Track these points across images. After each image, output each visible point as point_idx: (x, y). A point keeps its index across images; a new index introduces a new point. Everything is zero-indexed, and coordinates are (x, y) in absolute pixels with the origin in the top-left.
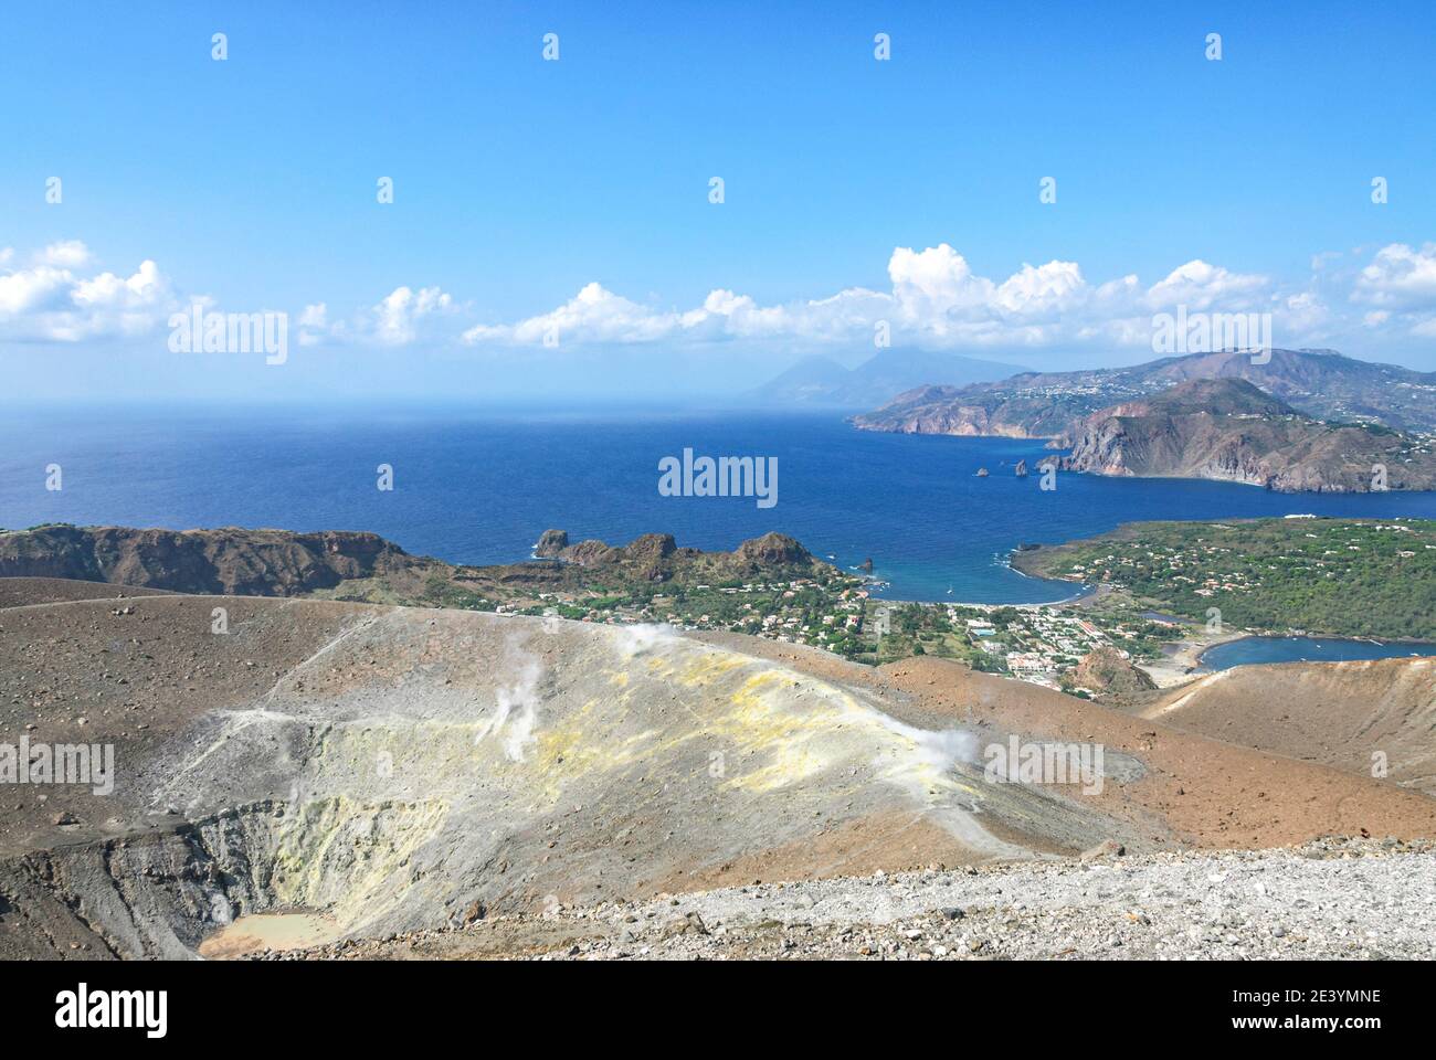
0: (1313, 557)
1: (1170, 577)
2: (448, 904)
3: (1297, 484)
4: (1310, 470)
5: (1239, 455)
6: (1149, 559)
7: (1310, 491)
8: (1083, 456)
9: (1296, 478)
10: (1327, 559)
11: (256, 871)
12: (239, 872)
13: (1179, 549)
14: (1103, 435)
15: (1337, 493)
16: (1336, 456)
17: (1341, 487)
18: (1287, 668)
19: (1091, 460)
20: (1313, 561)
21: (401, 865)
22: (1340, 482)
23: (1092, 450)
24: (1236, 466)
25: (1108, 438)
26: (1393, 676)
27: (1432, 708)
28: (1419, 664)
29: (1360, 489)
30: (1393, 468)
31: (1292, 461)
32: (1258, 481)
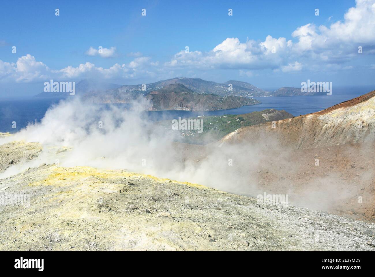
4: (201, 106)
5: (183, 103)
9: (198, 108)
16: (206, 102)
24: (182, 106)
26: (301, 122)
27: (323, 131)
28: (310, 117)
29: (213, 110)
30: (219, 104)
31: (196, 104)
32: (188, 110)
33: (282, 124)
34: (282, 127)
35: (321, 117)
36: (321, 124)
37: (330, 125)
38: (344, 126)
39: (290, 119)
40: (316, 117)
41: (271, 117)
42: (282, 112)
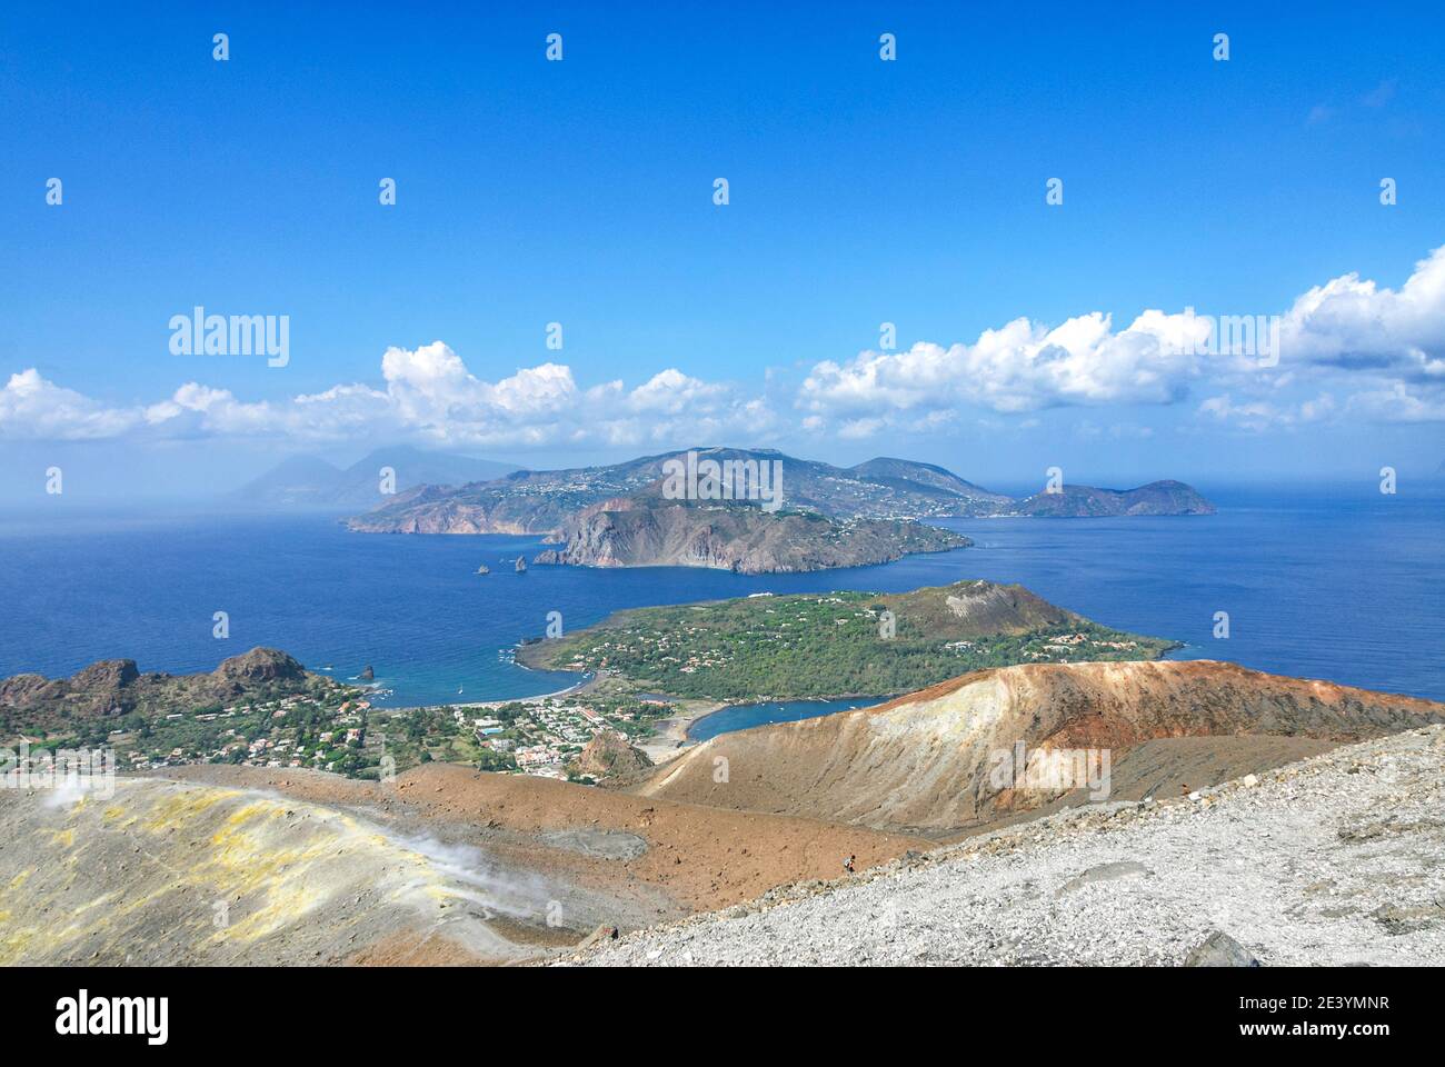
0: (772, 630)
1: (659, 658)
3: (756, 567)
4: (766, 554)
5: (709, 542)
6: (640, 643)
7: (767, 572)
8: (577, 549)
9: (756, 561)
10: (784, 631)
13: (665, 631)
14: (594, 529)
15: (787, 573)
16: (784, 542)
17: (789, 568)
18: (758, 732)
19: (584, 553)
20: (774, 633)
22: (789, 563)
23: (585, 543)
24: (707, 553)
25: (599, 531)
26: (838, 728)
27: (868, 752)
28: (856, 715)
29: (804, 568)
30: (828, 549)
31: (751, 547)
32: (726, 566)
33: (802, 729)
34: (799, 737)
35: (874, 720)
36: (870, 735)
37: (882, 738)
38: (905, 743)
39: (819, 719)
40: (867, 717)
41: (973, 608)
42: (1012, 592)
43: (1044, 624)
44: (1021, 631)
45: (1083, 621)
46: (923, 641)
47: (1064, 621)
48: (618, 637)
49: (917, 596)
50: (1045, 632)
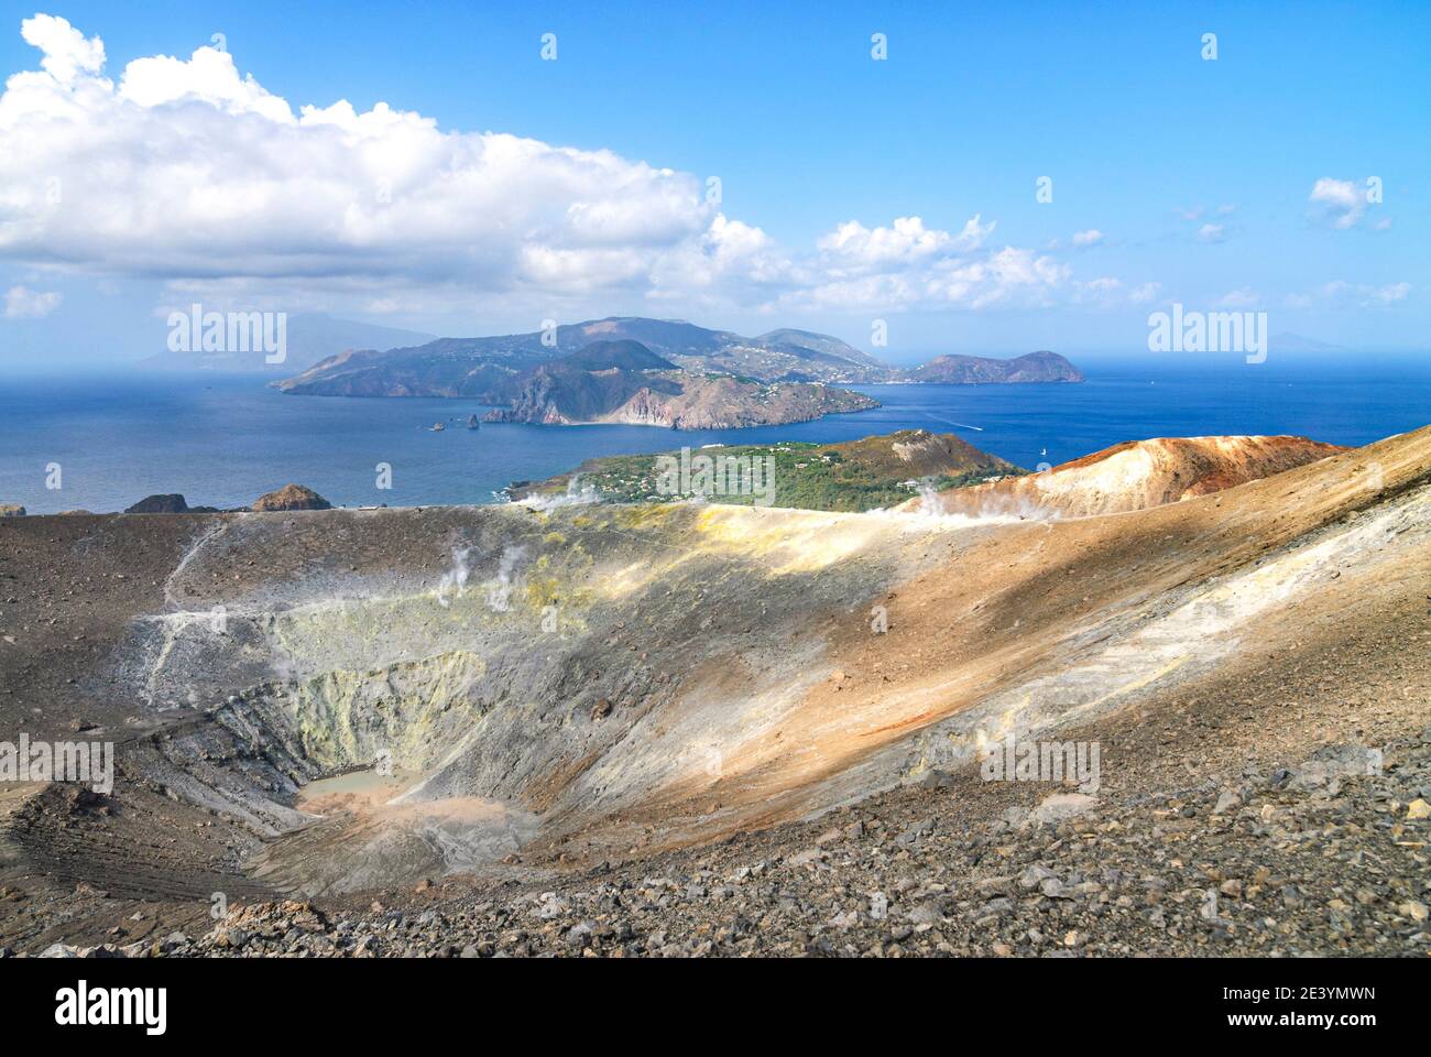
1: (645, 497)
2: (542, 718)
3: (695, 425)
4: (703, 411)
5: (648, 403)
6: (623, 485)
7: (704, 428)
8: (522, 408)
9: (694, 418)
11: (289, 746)
12: (276, 749)
13: (642, 475)
14: (539, 390)
15: (723, 429)
16: (720, 401)
17: (726, 425)
19: (530, 412)
21: (446, 710)
22: (725, 420)
23: (530, 403)
24: (646, 411)
25: (542, 394)
29: (738, 425)
30: (758, 408)
31: (688, 406)
32: (665, 423)
41: (915, 453)
42: (947, 440)
43: (975, 468)
44: (957, 473)
45: (1008, 465)
46: (876, 481)
47: (991, 465)
48: (600, 481)
49: (864, 444)
50: (978, 474)
